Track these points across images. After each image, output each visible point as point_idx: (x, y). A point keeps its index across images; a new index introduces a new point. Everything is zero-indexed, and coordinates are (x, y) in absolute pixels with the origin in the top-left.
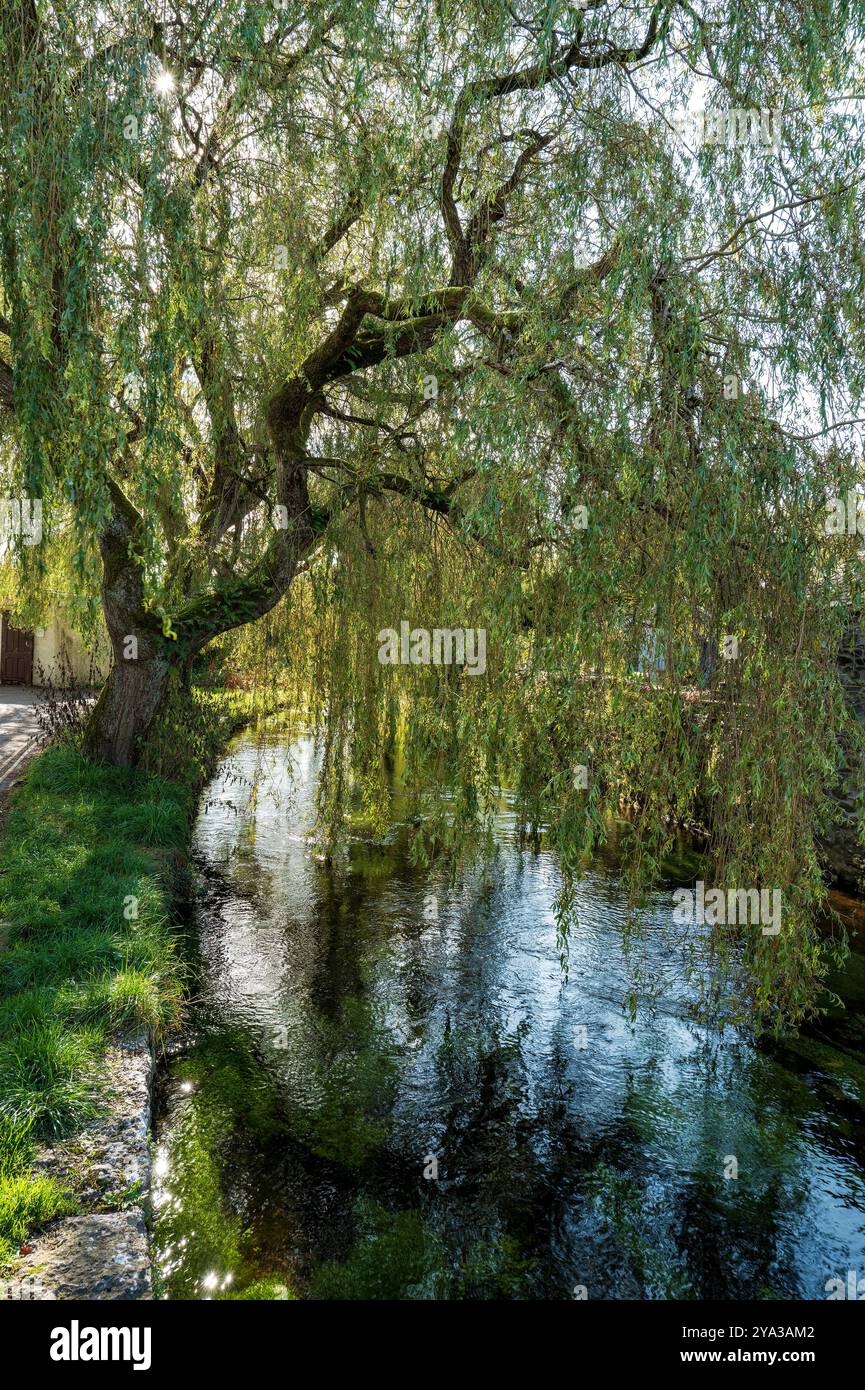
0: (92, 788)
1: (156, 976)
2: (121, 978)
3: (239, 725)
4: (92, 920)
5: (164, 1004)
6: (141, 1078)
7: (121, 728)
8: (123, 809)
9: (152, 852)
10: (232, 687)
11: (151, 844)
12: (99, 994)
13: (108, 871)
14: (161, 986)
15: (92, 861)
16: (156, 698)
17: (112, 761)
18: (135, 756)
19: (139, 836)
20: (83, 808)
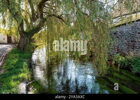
0: (18, 53)
1: (27, 74)
2: (22, 74)
3: (36, 47)
4: (18, 67)
5: (28, 77)
6: (25, 87)
7: (22, 45)
8: (22, 55)
9: (26, 60)
10: (35, 42)
11: (26, 59)
12: (19, 76)
13: (20, 62)
14: (28, 75)
15: (18, 61)
16: (26, 42)
17: (21, 49)
18: (24, 49)
19: (24, 58)
20: (17, 55)
